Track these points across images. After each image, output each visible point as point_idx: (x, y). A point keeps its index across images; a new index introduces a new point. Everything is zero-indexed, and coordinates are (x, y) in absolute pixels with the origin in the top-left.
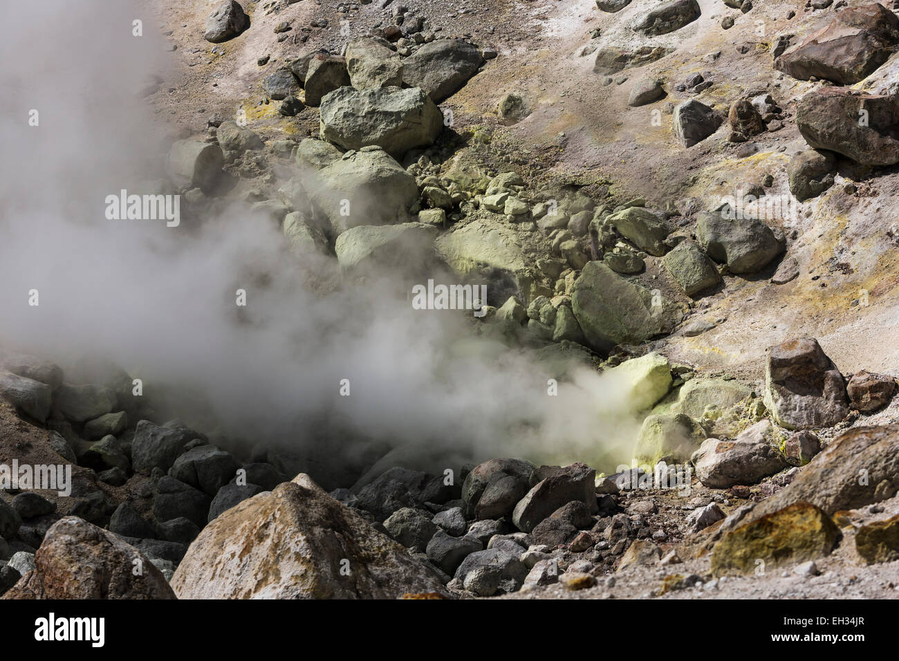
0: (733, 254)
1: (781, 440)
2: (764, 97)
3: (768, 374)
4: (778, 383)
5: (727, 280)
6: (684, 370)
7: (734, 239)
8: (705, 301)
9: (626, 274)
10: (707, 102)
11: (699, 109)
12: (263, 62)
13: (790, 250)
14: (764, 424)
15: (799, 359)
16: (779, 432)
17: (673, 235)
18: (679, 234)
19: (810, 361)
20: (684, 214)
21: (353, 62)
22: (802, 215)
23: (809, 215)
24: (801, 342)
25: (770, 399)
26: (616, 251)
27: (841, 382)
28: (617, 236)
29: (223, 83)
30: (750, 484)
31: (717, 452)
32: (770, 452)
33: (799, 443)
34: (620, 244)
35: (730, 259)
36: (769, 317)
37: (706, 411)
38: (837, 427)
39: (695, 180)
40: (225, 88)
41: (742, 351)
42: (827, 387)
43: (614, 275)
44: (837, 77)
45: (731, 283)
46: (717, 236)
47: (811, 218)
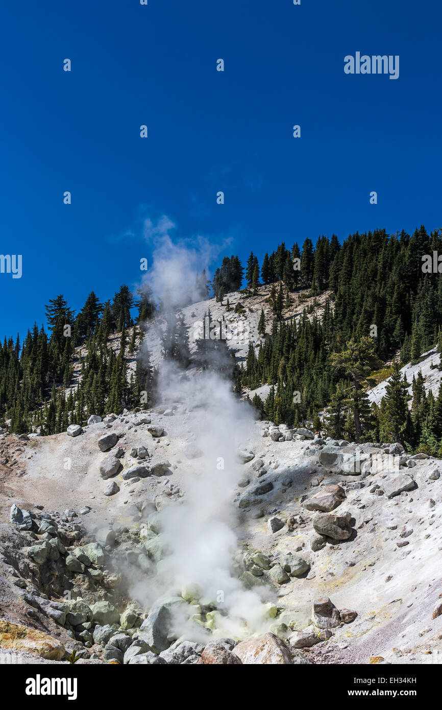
0: (293, 569)
1: (319, 632)
2: (299, 516)
3: (313, 609)
4: (317, 613)
5: (291, 578)
6: (281, 609)
7: (293, 564)
8: (284, 585)
9: (257, 576)
10: (279, 518)
11: (277, 520)
12: (126, 503)
13: (312, 568)
14: (311, 627)
15: (324, 604)
16: (317, 630)
17: (272, 563)
18: (274, 562)
19: (327, 605)
20: (275, 556)
21: (159, 503)
22: (316, 556)
23: (318, 556)
24: (324, 599)
25: (314, 618)
26: (253, 568)
27: (338, 613)
28: (253, 563)
29: (112, 510)
30: (309, 647)
31: (297, 636)
32: (315, 636)
33: (325, 633)
34: (254, 566)
35: (292, 571)
36: (307, 591)
37: (290, 622)
38: (337, 627)
39: (277, 545)
40: (113, 512)
41: (299, 602)
42: (333, 614)
43: (254, 576)
44: (323, 510)
45: (293, 579)
46: (288, 563)
47: (318, 557)
